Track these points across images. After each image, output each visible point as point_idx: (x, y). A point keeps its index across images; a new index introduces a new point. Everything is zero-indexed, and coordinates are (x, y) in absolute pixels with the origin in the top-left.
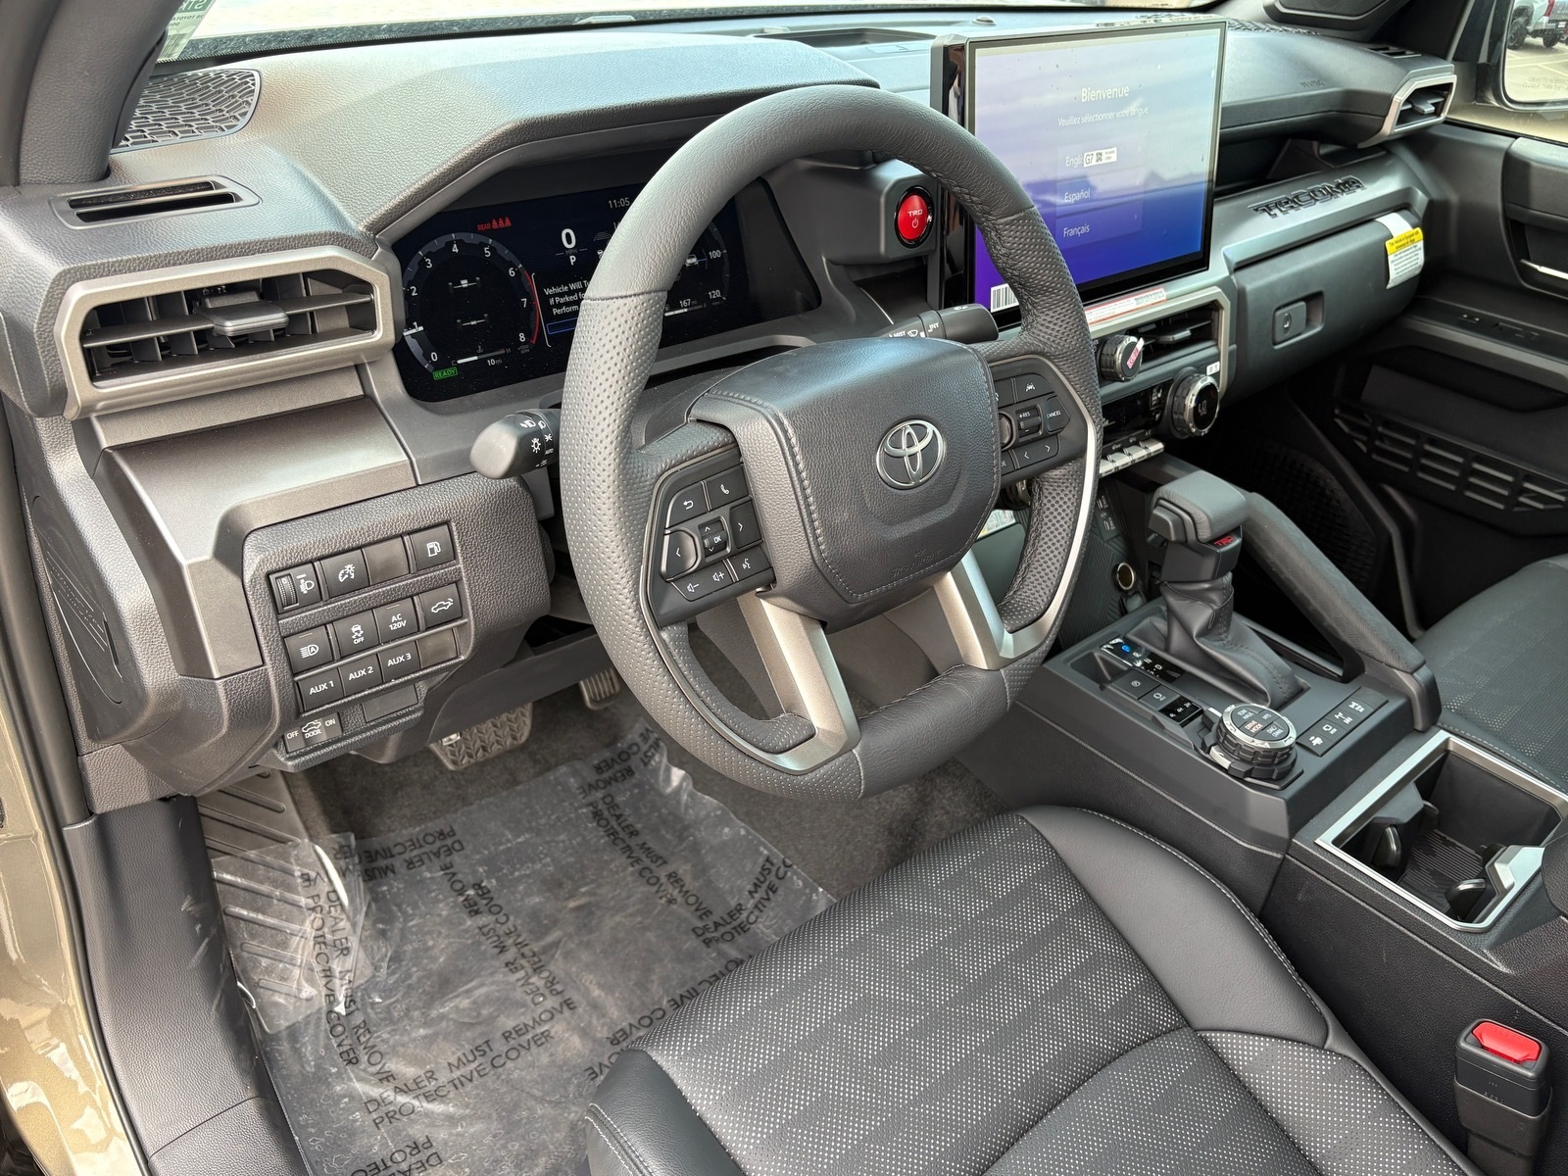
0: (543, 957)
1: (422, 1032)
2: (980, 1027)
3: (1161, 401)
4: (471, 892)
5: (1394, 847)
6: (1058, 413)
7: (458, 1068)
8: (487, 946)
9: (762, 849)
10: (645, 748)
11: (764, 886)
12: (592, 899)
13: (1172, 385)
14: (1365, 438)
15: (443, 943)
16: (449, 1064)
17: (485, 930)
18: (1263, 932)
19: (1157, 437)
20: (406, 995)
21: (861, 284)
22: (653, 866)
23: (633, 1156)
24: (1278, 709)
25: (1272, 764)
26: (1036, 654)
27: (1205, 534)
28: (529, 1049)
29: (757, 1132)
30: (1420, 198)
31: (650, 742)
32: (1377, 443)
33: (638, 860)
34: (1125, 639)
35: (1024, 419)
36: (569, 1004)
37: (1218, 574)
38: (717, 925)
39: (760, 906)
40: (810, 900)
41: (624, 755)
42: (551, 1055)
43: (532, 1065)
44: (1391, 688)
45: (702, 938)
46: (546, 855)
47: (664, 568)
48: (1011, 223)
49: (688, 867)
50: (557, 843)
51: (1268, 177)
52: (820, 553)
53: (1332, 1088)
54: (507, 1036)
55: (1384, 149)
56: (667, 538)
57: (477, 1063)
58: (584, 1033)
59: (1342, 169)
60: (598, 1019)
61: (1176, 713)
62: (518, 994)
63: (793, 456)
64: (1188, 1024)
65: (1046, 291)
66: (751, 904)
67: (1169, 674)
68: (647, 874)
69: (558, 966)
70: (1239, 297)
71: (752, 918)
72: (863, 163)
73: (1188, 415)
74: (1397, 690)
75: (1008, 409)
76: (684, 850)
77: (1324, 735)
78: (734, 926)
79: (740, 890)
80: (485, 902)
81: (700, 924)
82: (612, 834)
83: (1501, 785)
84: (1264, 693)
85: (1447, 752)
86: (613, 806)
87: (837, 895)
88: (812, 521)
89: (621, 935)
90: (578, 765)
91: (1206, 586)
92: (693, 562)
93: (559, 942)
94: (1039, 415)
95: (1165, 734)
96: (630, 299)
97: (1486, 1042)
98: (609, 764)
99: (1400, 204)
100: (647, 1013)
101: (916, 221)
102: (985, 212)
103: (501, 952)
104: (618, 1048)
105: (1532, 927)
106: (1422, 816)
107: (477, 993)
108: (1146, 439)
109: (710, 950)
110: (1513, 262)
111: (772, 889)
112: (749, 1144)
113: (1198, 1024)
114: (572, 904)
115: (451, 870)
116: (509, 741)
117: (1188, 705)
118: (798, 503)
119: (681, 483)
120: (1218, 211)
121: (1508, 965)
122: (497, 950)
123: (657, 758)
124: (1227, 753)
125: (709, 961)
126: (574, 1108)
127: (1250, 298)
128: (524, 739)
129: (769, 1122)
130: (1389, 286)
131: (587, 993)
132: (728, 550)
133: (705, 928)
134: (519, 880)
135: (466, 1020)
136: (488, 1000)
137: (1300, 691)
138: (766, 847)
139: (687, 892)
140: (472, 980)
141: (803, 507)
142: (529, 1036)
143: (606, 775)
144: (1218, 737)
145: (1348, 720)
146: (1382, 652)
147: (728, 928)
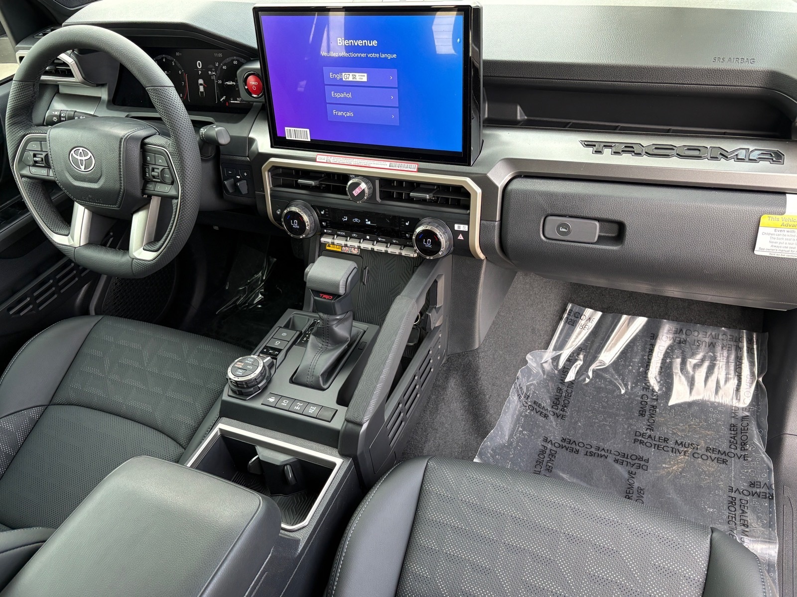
6: (169, 176)
47: (23, 160)
61: (268, 351)
101: (255, 87)
117: (277, 352)
119: (34, 139)
132: (44, 165)
145: (297, 408)
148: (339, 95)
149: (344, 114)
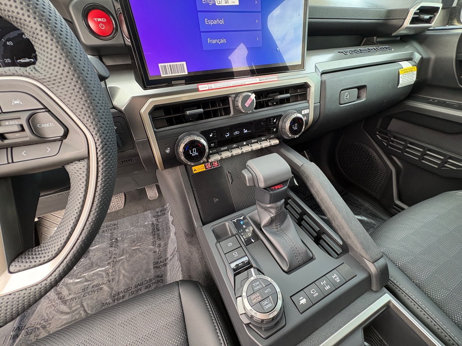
148: (212, 22)
149: (218, 41)
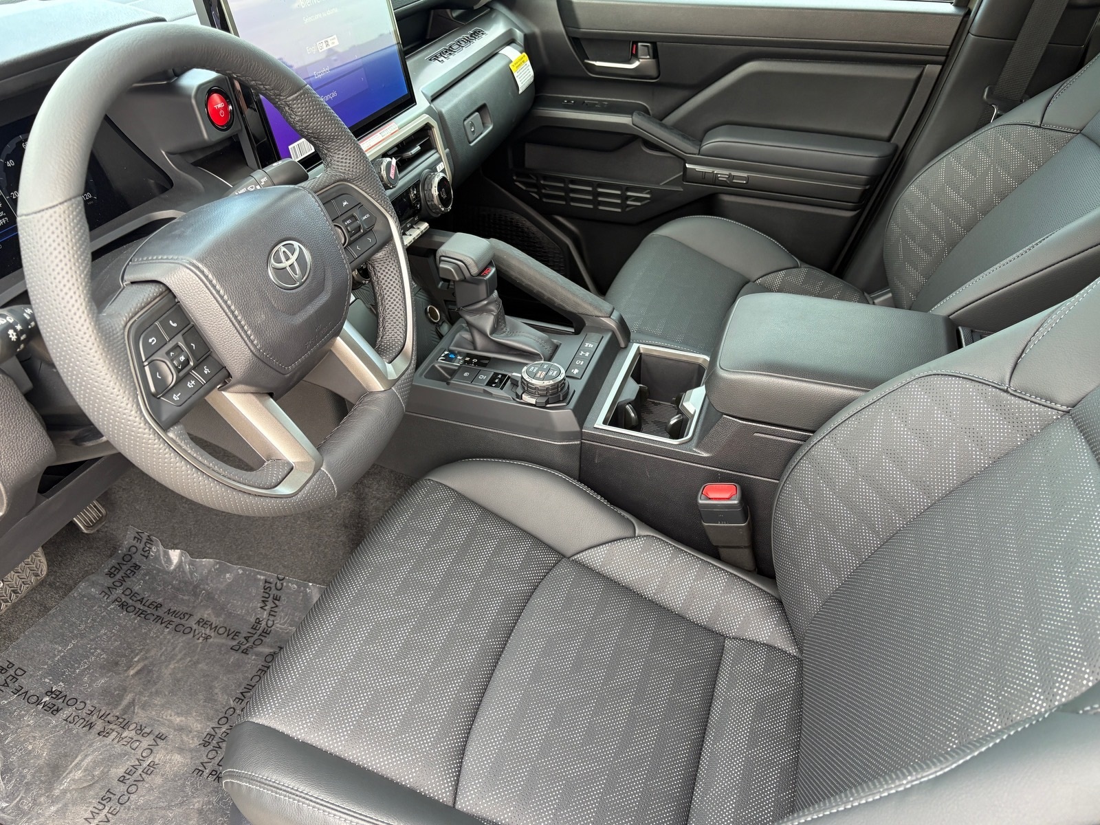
0: (125, 717)
1: (53, 809)
2: (452, 609)
3: (417, 196)
4: (47, 699)
5: (633, 415)
6: (368, 215)
7: (94, 818)
8: (77, 729)
9: (259, 576)
10: (142, 546)
11: (270, 599)
12: (146, 662)
13: (419, 183)
14: (536, 190)
15: (40, 743)
16: (86, 819)
17: (71, 719)
18: (585, 488)
19: (423, 220)
20: (28, 790)
21: (196, 164)
22: (183, 622)
23: (271, 783)
24: (550, 360)
25: (557, 392)
26: (409, 371)
27: (474, 271)
28: (143, 780)
29: (343, 732)
30: (519, 35)
31: (144, 540)
32: (543, 191)
33: (170, 622)
34: (450, 351)
35: (349, 225)
36: (160, 737)
37: (490, 293)
38: (247, 638)
39: (272, 613)
40: (306, 594)
41: (128, 557)
42: (162, 775)
43: (151, 789)
44: (602, 329)
45: (240, 651)
46: (96, 649)
47: (153, 389)
48: (296, 98)
49: (210, 611)
50: (101, 637)
51: (428, 38)
52: (255, 346)
53: (647, 555)
54: (122, 780)
55: (489, 7)
56: (147, 369)
57: (107, 808)
58: (181, 750)
59: (470, 24)
60: (187, 736)
61: (495, 383)
62: (118, 748)
63: (214, 287)
64: (564, 556)
65: (333, 139)
66: (265, 615)
67: (483, 362)
68: (181, 628)
69: (140, 716)
70: (440, 118)
71: (270, 623)
72: (169, 78)
73: (436, 201)
74: (605, 329)
75: (337, 220)
76: (202, 601)
77: (578, 367)
78: (260, 633)
79: (254, 609)
80: (61, 700)
81: (235, 643)
82: (141, 613)
83: (671, 362)
84: (538, 355)
85: (641, 354)
86: (133, 595)
87: (323, 582)
88: (242, 327)
89: (179, 675)
90: (93, 578)
91: (485, 302)
92: (171, 379)
93: (134, 700)
94: (357, 220)
95: (494, 397)
96: (57, 209)
97: (711, 496)
98: (118, 568)
99: (509, 40)
100: (221, 715)
101: (221, 111)
102: (276, 95)
103: (90, 728)
104: (210, 747)
105: (712, 427)
106: (641, 393)
107: (85, 764)
108: (416, 223)
109: (249, 656)
110: (581, 63)
111: (276, 598)
112: (341, 741)
113: (569, 554)
114: (132, 672)
115: (23, 691)
116: (33, 579)
117: (500, 376)
118: (229, 318)
119: (142, 328)
120: (410, 63)
121: (707, 452)
122: (87, 728)
123: (154, 549)
124: (531, 394)
125: (252, 662)
126: (195, 800)
127: (446, 117)
128: (45, 573)
129: (349, 722)
130: (520, 92)
131: (171, 724)
132: (192, 364)
133: (240, 644)
134: (82, 674)
135: (85, 785)
136: (96, 764)
137: (556, 348)
138: (261, 574)
139: (216, 627)
140: (76, 757)
141: (233, 319)
142: (140, 771)
143: (118, 576)
144: (524, 388)
145: (587, 354)
146: (590, 310)
147: (256, 637)
